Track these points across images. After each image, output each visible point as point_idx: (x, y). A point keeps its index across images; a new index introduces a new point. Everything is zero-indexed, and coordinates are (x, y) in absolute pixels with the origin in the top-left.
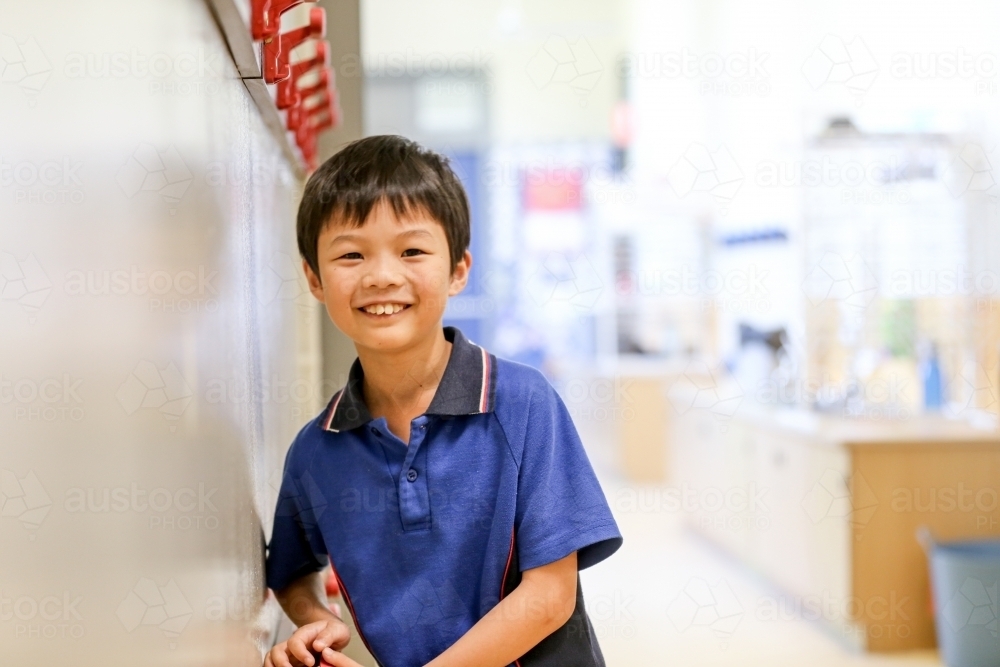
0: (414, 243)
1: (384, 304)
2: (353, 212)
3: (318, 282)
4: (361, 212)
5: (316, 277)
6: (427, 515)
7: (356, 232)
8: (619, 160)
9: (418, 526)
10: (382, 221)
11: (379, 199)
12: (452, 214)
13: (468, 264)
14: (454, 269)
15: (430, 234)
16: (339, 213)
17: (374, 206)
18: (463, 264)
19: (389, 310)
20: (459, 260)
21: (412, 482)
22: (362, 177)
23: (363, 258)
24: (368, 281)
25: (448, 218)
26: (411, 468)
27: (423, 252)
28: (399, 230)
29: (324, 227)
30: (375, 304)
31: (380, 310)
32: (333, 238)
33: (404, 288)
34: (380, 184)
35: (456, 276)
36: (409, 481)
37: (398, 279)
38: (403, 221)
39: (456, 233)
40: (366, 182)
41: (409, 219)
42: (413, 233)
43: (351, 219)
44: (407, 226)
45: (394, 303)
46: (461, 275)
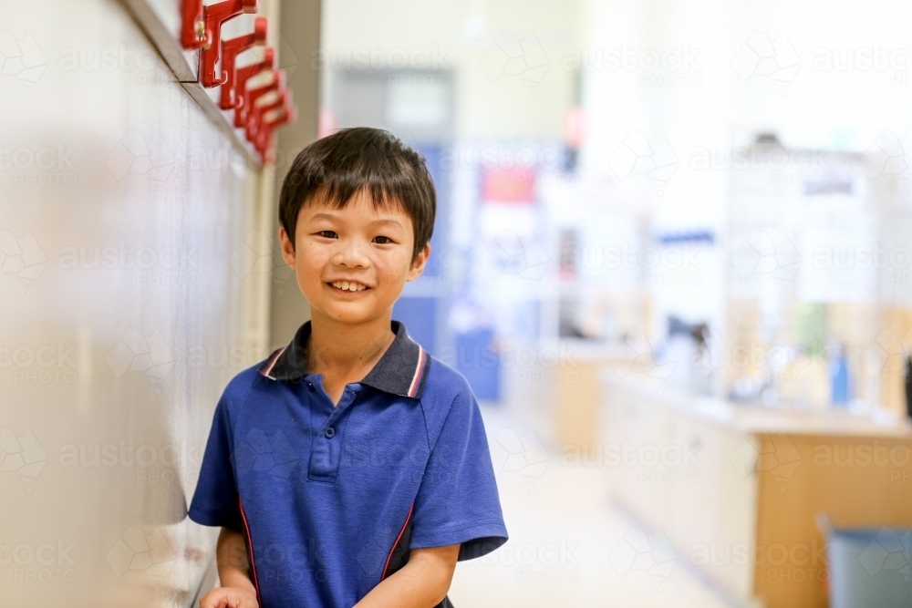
0: (385, 231)
1: (350, 282)
2: (336, 194)
3: (291, 249)
4: (344, 196)
5: (291, 245)
6: (334, 471)
7: (336, 213)
8: (571, 160)
9: (323, 479)
10: (361, 209)
11: (361, 188)
12: (422, 209)
13: (427, 255)
14: (415, 259)
15: (400, 224)
16: (323, 194)
17: (356, 193)
18: (422, 254)
19: (353, 287)
20: (420, 251)
21: (328, 438)
22: (349, 165)
23: (337, 238)
24: (340, 259)
25: (418, 213)
26: (331, 426)
27: (392, 241)
28: (374, 218)
29: (307, 204)
30: (342, 281)
31: (345, 287)
32: (314, 214)
33: (369, 270)
34: (363, 174)
35: (415, 264)
36: (326, 437)
37: (365, 262)
38: (379, 210)
39: (423, 227)
40: (351, 170)
41: (385, 209)
42: (386, 223)
43: (332, 201)
44: (382, 215)
45: (358, 283)
46: (420, 263)
